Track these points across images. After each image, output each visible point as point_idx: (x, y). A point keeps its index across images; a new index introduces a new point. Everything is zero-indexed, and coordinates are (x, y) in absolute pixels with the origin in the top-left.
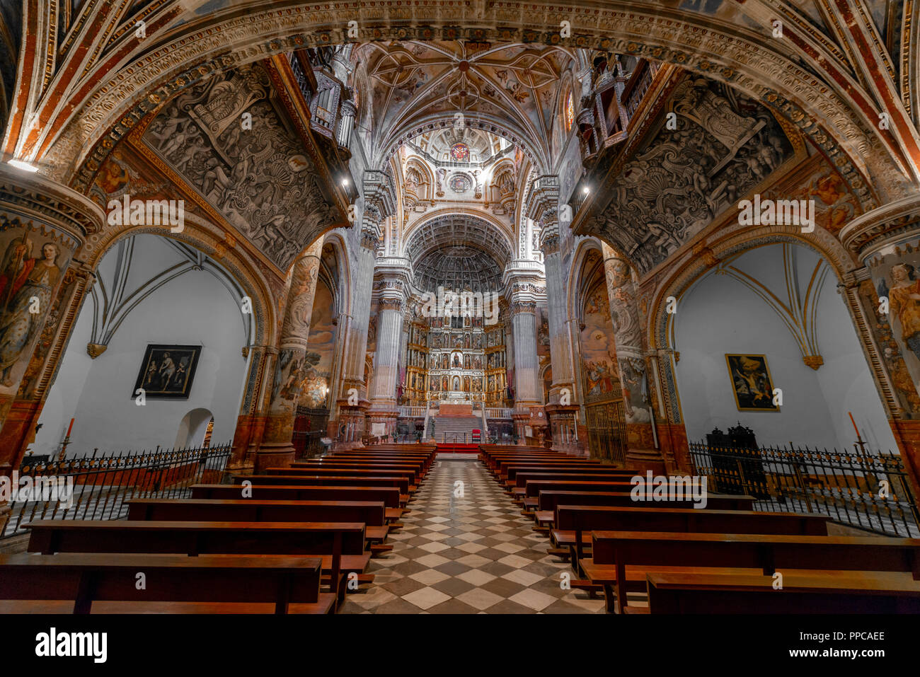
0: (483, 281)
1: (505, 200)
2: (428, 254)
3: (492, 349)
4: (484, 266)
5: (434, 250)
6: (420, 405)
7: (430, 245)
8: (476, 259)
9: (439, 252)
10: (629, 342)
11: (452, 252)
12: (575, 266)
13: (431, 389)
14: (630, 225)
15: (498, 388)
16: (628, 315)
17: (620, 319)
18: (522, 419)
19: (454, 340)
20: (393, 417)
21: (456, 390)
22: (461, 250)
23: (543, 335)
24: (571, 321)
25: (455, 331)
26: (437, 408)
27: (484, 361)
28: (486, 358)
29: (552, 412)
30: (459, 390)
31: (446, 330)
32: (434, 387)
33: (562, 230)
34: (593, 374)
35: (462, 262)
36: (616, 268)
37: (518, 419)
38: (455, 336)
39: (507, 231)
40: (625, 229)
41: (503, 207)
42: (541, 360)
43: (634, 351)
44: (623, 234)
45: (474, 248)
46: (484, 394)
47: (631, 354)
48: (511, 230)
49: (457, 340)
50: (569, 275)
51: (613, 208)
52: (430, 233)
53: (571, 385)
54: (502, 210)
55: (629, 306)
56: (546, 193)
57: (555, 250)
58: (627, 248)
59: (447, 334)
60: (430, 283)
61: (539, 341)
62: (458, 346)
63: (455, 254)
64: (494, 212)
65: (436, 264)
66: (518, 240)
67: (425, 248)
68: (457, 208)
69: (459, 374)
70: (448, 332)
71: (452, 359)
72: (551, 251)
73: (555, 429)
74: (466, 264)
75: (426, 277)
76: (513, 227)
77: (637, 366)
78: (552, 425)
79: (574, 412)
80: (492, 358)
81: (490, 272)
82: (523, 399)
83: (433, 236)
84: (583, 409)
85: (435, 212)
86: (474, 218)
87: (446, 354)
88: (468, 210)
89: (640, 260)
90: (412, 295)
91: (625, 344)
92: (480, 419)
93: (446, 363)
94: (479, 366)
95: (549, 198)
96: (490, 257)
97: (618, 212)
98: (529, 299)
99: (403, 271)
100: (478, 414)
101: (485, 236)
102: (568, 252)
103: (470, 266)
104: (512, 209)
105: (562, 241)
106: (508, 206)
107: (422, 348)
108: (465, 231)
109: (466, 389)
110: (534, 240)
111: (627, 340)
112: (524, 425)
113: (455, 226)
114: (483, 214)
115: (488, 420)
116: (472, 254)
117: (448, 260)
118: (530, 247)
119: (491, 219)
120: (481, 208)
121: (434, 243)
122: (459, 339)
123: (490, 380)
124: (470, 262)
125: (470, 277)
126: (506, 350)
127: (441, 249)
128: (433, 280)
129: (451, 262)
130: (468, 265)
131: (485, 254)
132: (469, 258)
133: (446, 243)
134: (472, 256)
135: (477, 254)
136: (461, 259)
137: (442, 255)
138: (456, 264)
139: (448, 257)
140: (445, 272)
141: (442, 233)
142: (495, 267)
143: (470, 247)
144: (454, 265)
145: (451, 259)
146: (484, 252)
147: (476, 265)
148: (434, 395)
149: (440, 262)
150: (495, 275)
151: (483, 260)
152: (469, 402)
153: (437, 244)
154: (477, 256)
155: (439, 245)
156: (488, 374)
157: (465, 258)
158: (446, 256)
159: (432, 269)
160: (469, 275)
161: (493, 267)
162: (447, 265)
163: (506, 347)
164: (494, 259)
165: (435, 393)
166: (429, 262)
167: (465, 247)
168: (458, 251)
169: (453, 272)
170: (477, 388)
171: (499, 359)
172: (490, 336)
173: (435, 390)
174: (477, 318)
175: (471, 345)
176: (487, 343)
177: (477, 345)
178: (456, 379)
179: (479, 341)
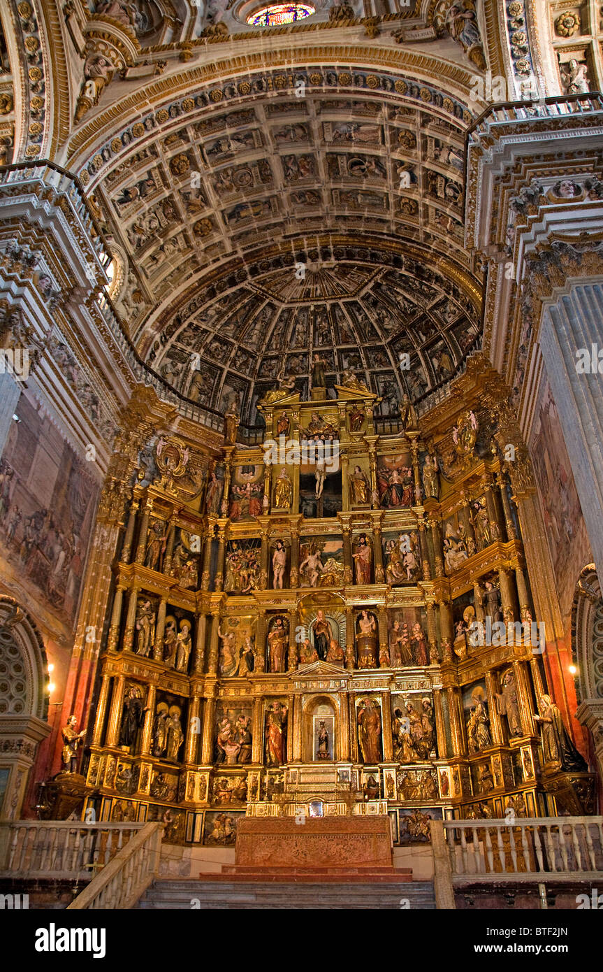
4: (404, 313)
5: (229, 275)
8: (380, 298)
9: (250, 286)
11: (296, 290)
13: (217, 757)
15: (507, 733)
21: (323, 757)
22: (324, 273)
25: (314, 528)
26: (234, 840)
27: (436, 627)
28: (444, 615)
30: (335, 760)
31: (278, 524)
32: (231, 751)
35: (332, 315)
39: (455, 78)
41: (431, 22)
48: (469, 67)
49: (323, 558)
62: (327, 583)
63: (307, 294)
64: (401, 41)
65: (242, 328)
68: (270, 54)
69: (332, 690)
70: (285, 534)
74: (348, 323)
75: (210, 369)
76: (477, 51)
81: (428, 328)
83: (213, 209)
85: (193, 74)
87: (277, 617)
88: (305, 52)
90: (137, 390)
92: (429, 889)
93: (277, 650)
94: (414, 655)
96: (420, 272)
101: (388, 184)
103: (359, 328)
108: (323, 182)
109: (368, 754)
114: (360, 52)
116: (362, 283)
117: (287, 318)
120: (351, 37)
121: (229, 250)
122: (330, 555)
123: (468, 705)
124: (360, 318)
125: (364, 361)
126: (522, 561)
127: (254, 271)
128: (238, 383)
129: (297, 322)
130: (352, 326)
131: (403, 272)
132: (355, 303)
133: (268, 250)
134: (363, 293)
135: (379, 277)
136: (328, 308)
137: (262, 301)
138: (312, 327)
139: (284, 306)
140: (276, 357)
141: (245, 200)
142: (444, 302)
143: (350, 256)
144: (306, 332)
145: (296, 312)
146: (398, 263)
147: (380, 321)
148: (230, 786)
149: (258, 326)
150: (447, 331)
151: (403, 296)
152: (375, 807)
153: (241, 254)
154: (377, 286)
155: (245, 256)
156: (458, 680)
157: (340, 302)
158: (276, 303)
159: (233, 344)
160: (359, 357)
161: (436, 306)
162: (284, 334)
163: (521, 548)
164: (436, 270)
165: (232, 776)
166: (218, 320)
167: (333, 261)
168: (315, 280)
169: (306, 354)
170: (415, 746)
171: (499, 603)
172: (449, 532)
173: (230, 760)
174: (395, 478)
175: (379, 571)
176: (443, 558)
177: (404, 569)
178: (322, 713)
179: (409, 557)
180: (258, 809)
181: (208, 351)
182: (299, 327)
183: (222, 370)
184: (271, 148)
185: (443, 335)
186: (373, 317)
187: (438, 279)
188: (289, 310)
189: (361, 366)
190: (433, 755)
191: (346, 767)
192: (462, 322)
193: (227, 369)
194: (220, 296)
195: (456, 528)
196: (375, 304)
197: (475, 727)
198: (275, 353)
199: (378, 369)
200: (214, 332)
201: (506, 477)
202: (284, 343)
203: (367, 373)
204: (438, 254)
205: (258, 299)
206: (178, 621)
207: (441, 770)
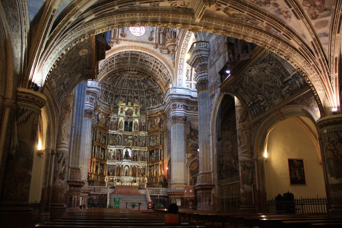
0: (148, 98)
1: (169, 44)
2: (109, 75)
3: (153, 147)
4: (149, 86)
5: (114, 73)
6: (101, 185)
7: (111, 69)
8: (145, 81)
9: (117, 74)
10: (245, 152)
11: (127, 75)
12: (217, 102)
13: (109, 174)
14: (250, 93)
15: (156, 175)
16: (246, 137)
17: (242, 140)
18: (174, 195)
19: (126, 140)
20: (87, 193)
21: (126, 175)
22: (134, 74)
23: (190, 140)
24: (213, 135)
25: (127, 133)
26: (113, 187)
27: (147, 155)
28: (148, 153)
29: (199, 190)
30: (129, 176)
31: (120, 132)
32: (111, 173)
33: (210, 77)
34: (223, 167)
35: (133, 82)
36: (241, 112)
37: (172, 195)
38: (126, 137)
39: (169, 66)
40: (247, 94)
41: (167, 49)
42: (189, 156)
43: (247, 157)
44: (246, 96)
45: (143, 73)
46: (146, 179)
47: (246, 158)
48: (172, 65)
49: (128, 140)
50: (214, 107)
51: (242, 83)
52: (113, 61)
53: (210, 173)
54: (167, 51)
55: (246, 133)
56: (201, 52)
57: (205, 90)
58: (247, 103)
59: (120, 135)
60: (109, 96)
61: (187, 144)
62: (129, 145)
63: (129, 76)
64: (161, 52)
65: (114, 83)
66: (176, 72)
67: (107, 71)
68: (135, 47)
69: (129, 164)
70: (121, 134)
71: (124, 154)
72: (202, 90)
73: (200, 199)
74: (136, 84)
75: (106, 92)
76: (174, 63)
77: (248, 165)
78: (198, 197)
79: (211, 189)
80: (153, 154)
81: (154, 91)
82: (176, 182)
83: (114, 63)
84: (217, 187)
85: (119, 48)
86: (146, 54)
87: (119, 150)
88: (142, 48)
89: (253, 110)
91: (243, 153)
92: (145, 196)
93: (119, 157)
94: (143, 159)
95: (203, 55)
96: (154, 81)
97: (244, 85)
98: (182, 115)
99: (95, 90)
100: (142, 192)
101: (152, 66)
102: (213, 92)
103: (139, 86)
104: (174, 51)
105: (210, 85)
106: (171, 48)
107: (102, 144)
108: (138, 61)
109: (134, 175)
110: (187, 74)
111: (245, 151)
112: (176, 199)
113: (131, 58)
114: (153, 52)
115: (151, 196)
116: (141, 77)
117: (124, 80)
118: (185, 78)
119: (158, 56)
120: (152, 48)
121: (115, 68)
122: (129, 139)
123: (151, 169)
124: (139, 83)
125: (139, 94)
126: (163, 148)
127: (118, 72)
128: (111, 95)
129: (126, 82)
130: (137, 85)
131: (151, 79)
132: (139, 80)
133: (123, 69)
134: (141, 79)
135: (145, 78)
136: (133, 80)
137: (119, 77)
138: (129, 84)
139: (123, 78)
140: (120, 89)
141: (121, 62)
142: (157, 88)
143: (140, 72)
144: (127, 84)
145: (126, 80)
146: (150, 77)
147: (144, 85)
148: (111, 179)
149: (117, 82)
150: (157, 94)
151: (149, 82)
152: (135, 184)
153: (117, 69)
154: (144, 79)
155: (118, 69)
156: (150, 165)
157: (136, 79)
158: (122, 77)
159: (111, 86)
160: (138, 92)
161: (156, 88)
162: (122, 84)
163: (163, 146)
164: (158, 82)
165: (111, 177)
166: (109, 81)
167: (136, 72)
168: (131, 74)
169: (126, 90)
170: (142, 174)
171: (158, 154)
172: (151, 138)
173: (111, 175)
174: (143, 125)
175: (138, 144)
176: (150, 143)
177: (143, 144)
178: (127, 168)
179: (144, 141)
180: (118, 184)
182: (126, 83)
183: (109, 92)
184: (130, 56)
185: (156, 95)
186: (142, 84)
187: (157, 84)
188: (124, 79)
189: (138, 94)
190: (144, 176)
191: (130, 177)
193: (110, 92)
194: (110, 77)
195: (153, 138)
196: (143, 81)
197: (152, 172)
198: (120, 88)
199: (141, 96)
200: (108, 84)
201: (163, 132)
202: (122, 86)
203: (139, 96)
206: (102, 150)
207: (145, 179)
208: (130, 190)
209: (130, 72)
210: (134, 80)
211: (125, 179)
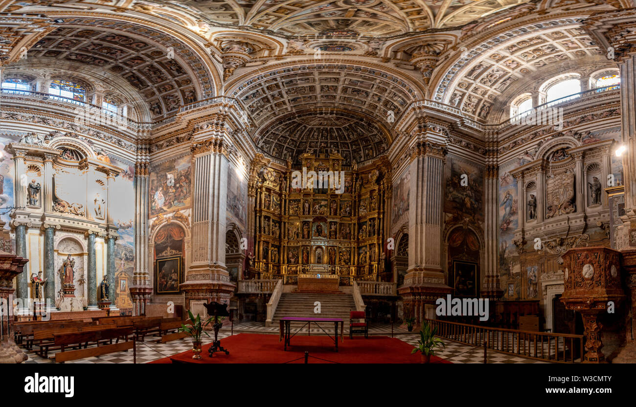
0: (357, 151)
4: (359, 135)
21: (319, 262)
22: (328, 119)
25: (318, 197)
26: (295, 283)
27: (354, 229)
28: (357, 227)
30: (323, 263)
31: (306, 195)
35: (329, 131)
46: (353, 268)
69: (322, 245)
71: (314, 228)
87: (306, 222)
93: (306, 233)
94: (347, 237)
100: (346, 290)
109: (331, 261)
112: (422, 303)
116: (344, 124)
126: (383, 216)
129: (315, 132)
132: (340, 129)
136: (329, 129)
145: (315, 129)
148: (293, 270)
152: (335, 276)
156: (359, 245)
157: (333, 128)
163: (383, 213)
167: (334, 115)
168: (325, 119)
169: (317, 142)
170: (345, 261)
171: (374, 226)
172: (362, 203)
173: (293, 263)
174: (347, 184)
175: (338, 212)
176: (359, 211)
177: (346, 212)
178: (319, 250)
179: (348, 209)
180: (303, 276)
181: (278, 140)
188: (311, 128)
191: (325, 266)
192: (381, 142)
197: (362, 258)
204: (378, 121)
205: (299, 125)
206: (275, 224)
207: (351, 268)
208: (324, 286)
209: (322, 116)
210: (331, 129)
211: (316, 268)
